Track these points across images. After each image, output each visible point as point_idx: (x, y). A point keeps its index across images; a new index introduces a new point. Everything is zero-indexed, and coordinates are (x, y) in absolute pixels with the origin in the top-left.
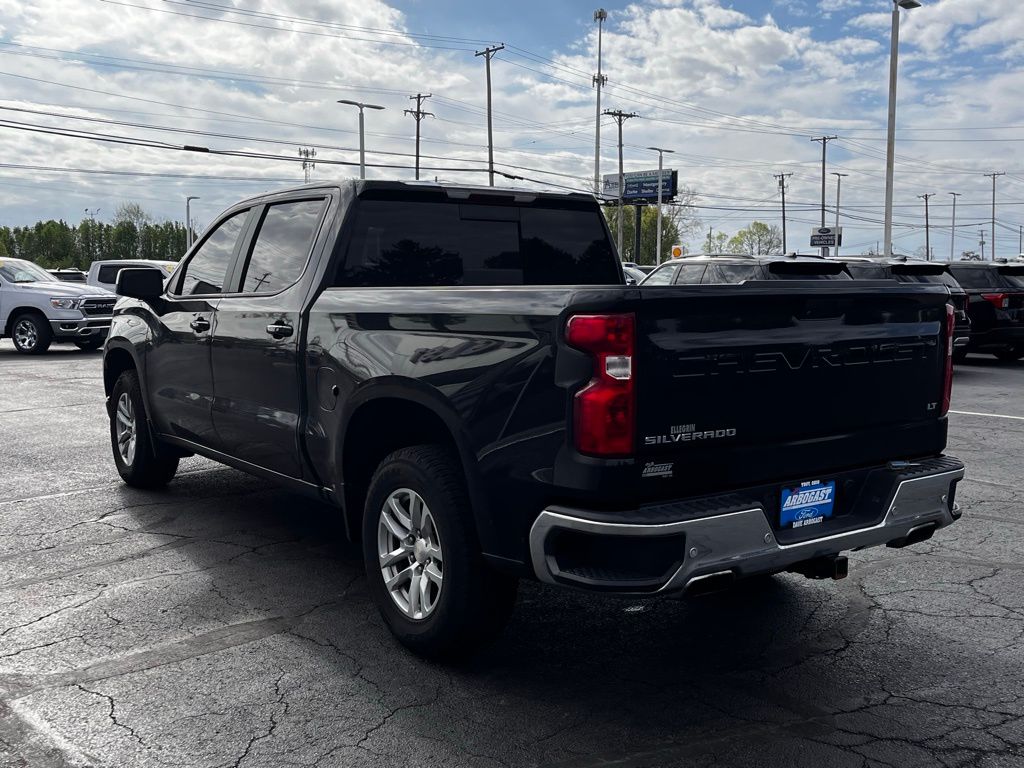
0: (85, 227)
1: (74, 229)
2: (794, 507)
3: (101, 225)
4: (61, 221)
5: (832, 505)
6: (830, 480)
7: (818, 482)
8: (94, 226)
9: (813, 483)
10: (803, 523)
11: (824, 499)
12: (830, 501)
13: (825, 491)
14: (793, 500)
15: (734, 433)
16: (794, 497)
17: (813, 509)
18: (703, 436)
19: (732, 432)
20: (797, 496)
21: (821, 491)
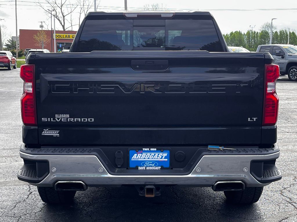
0: (248, 33)
1: (244, 34)
2: (139, 160)
3: (255, 32)
4: (239, 31)
5: (168, 162)
6: (166, 150)
7: (155, 149)
8: (252, 32)
9: (151, 149)
10: (146, 168)
11: (161, 158)
12: (167, 160)
13: (162, 155)
14: (138, 156)
15: (93, 121)
16: (139, 154)
17: (153, 162)
18: (74, 120)
19: (91, 120)
20: (141, 155)
21: (159, 154)
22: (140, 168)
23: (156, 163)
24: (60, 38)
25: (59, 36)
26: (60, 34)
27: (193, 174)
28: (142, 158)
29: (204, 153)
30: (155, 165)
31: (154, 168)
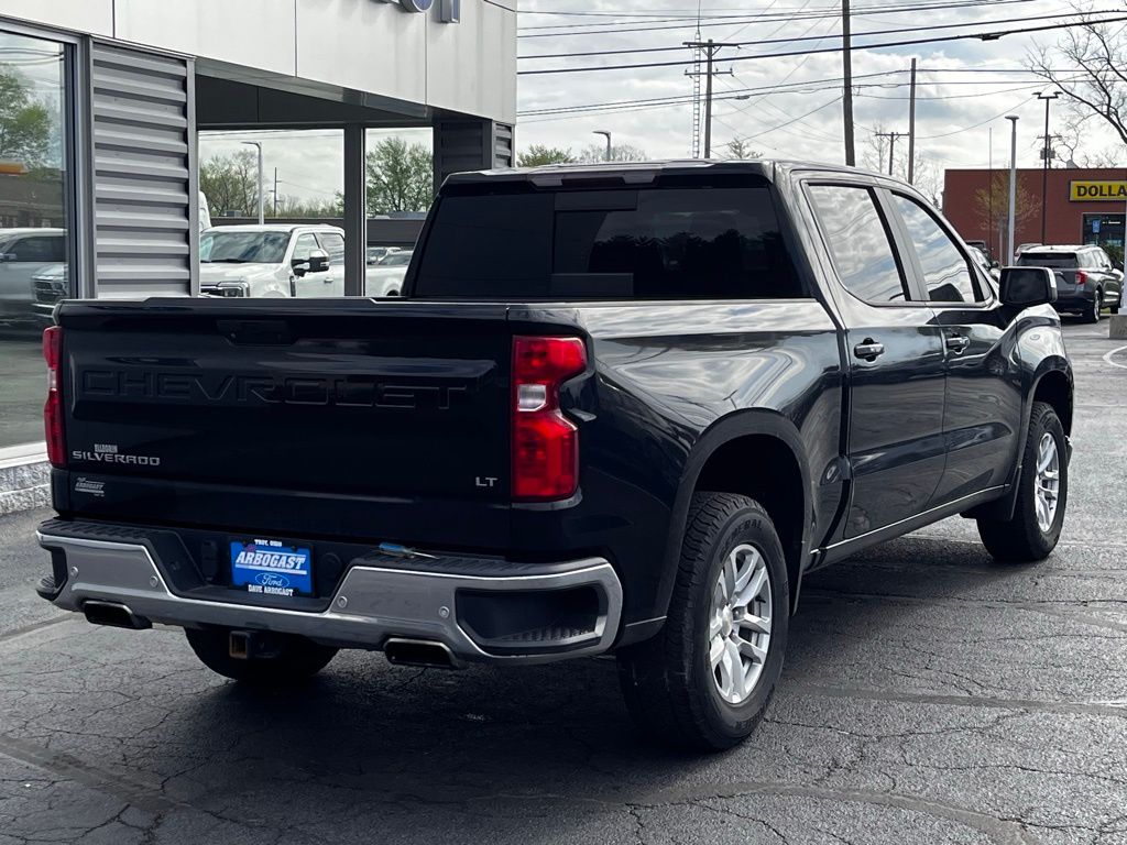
2: (251, 567)
5: (309, 579)
6: (302, 547)
7: (280, 544)
9: (272, 543)
10: (263, 589)
11: (294, 568)
12: (304, 573)
13: (294, 559)
14: (248, 558)
15: (158, 463)
16: (249, 554)
17: (279, 576)
18: (125, 459)
19: (154, 461)
20: (253, 554)
21: (288, 557)
22: (252, 589)
23: (287, 579)
24: (1098, 197)
25: (1093, 192)
26: (1098, 184)
27: (332, 612)
28: (255, 563)
29: (357, 560)
30: (284, 585)
31: (277, 591)
